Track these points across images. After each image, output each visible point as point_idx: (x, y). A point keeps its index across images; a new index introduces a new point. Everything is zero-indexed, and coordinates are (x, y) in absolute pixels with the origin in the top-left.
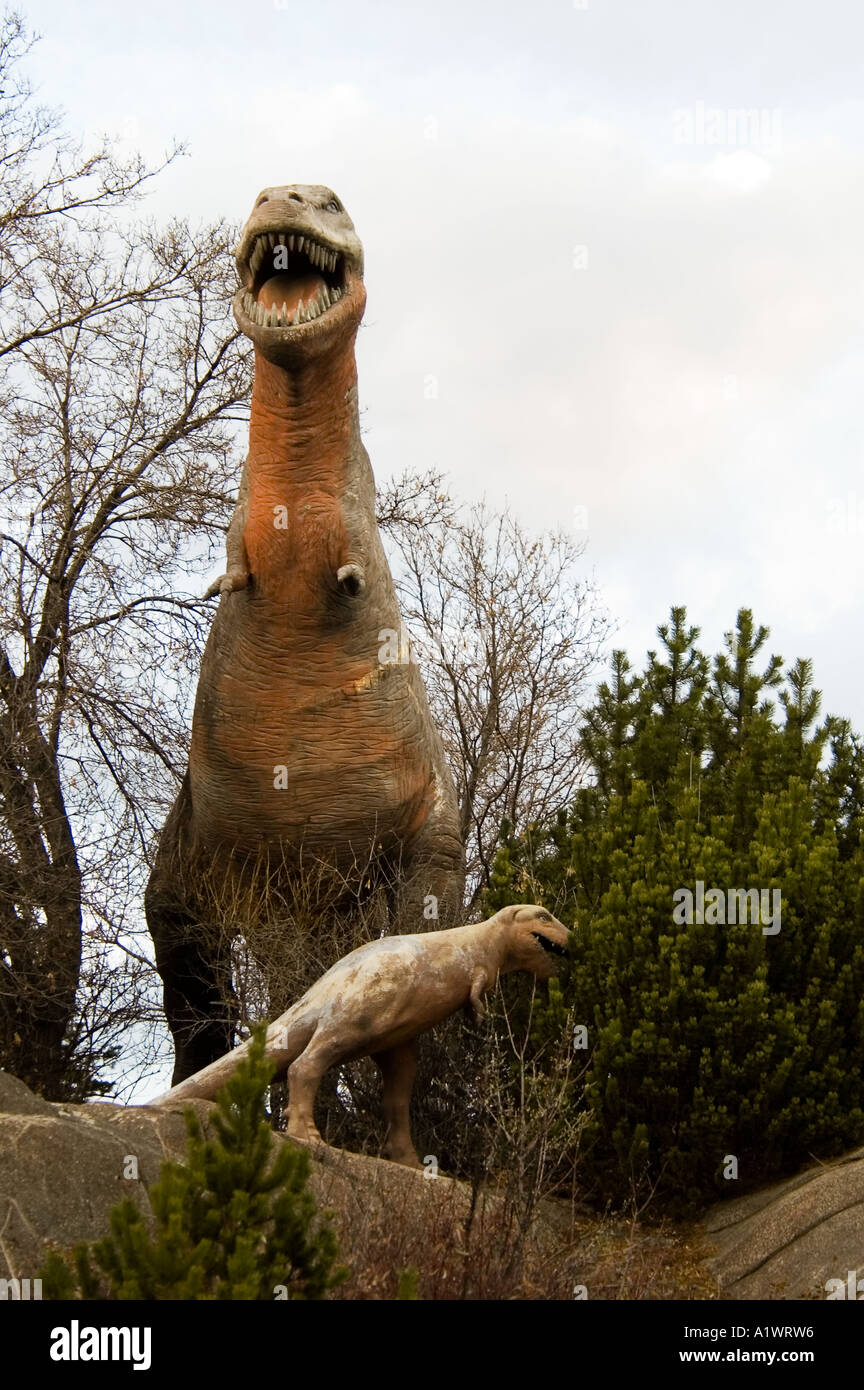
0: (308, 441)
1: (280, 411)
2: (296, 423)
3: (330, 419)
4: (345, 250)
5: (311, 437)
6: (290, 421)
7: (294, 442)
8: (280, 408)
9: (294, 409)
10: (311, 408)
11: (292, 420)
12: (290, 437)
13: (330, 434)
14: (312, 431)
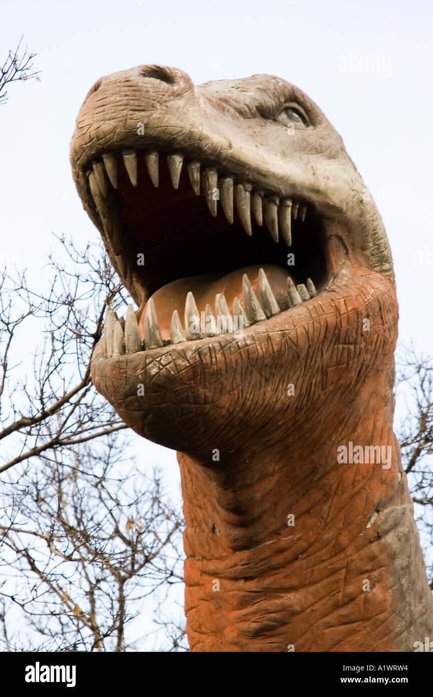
0: (283, 623)
1: (220, 566)
2: (253, 585)
3: (334, 572)
4: (315, 198)
5: (293, 613)
6: (241, 584)
7: (254, 626)
8: (220, 559)
9: (244, 555)
10: (282, 551)
11: (246, 579)
12: (244, 619)
13: (337, 606)
14: (291, 599)
